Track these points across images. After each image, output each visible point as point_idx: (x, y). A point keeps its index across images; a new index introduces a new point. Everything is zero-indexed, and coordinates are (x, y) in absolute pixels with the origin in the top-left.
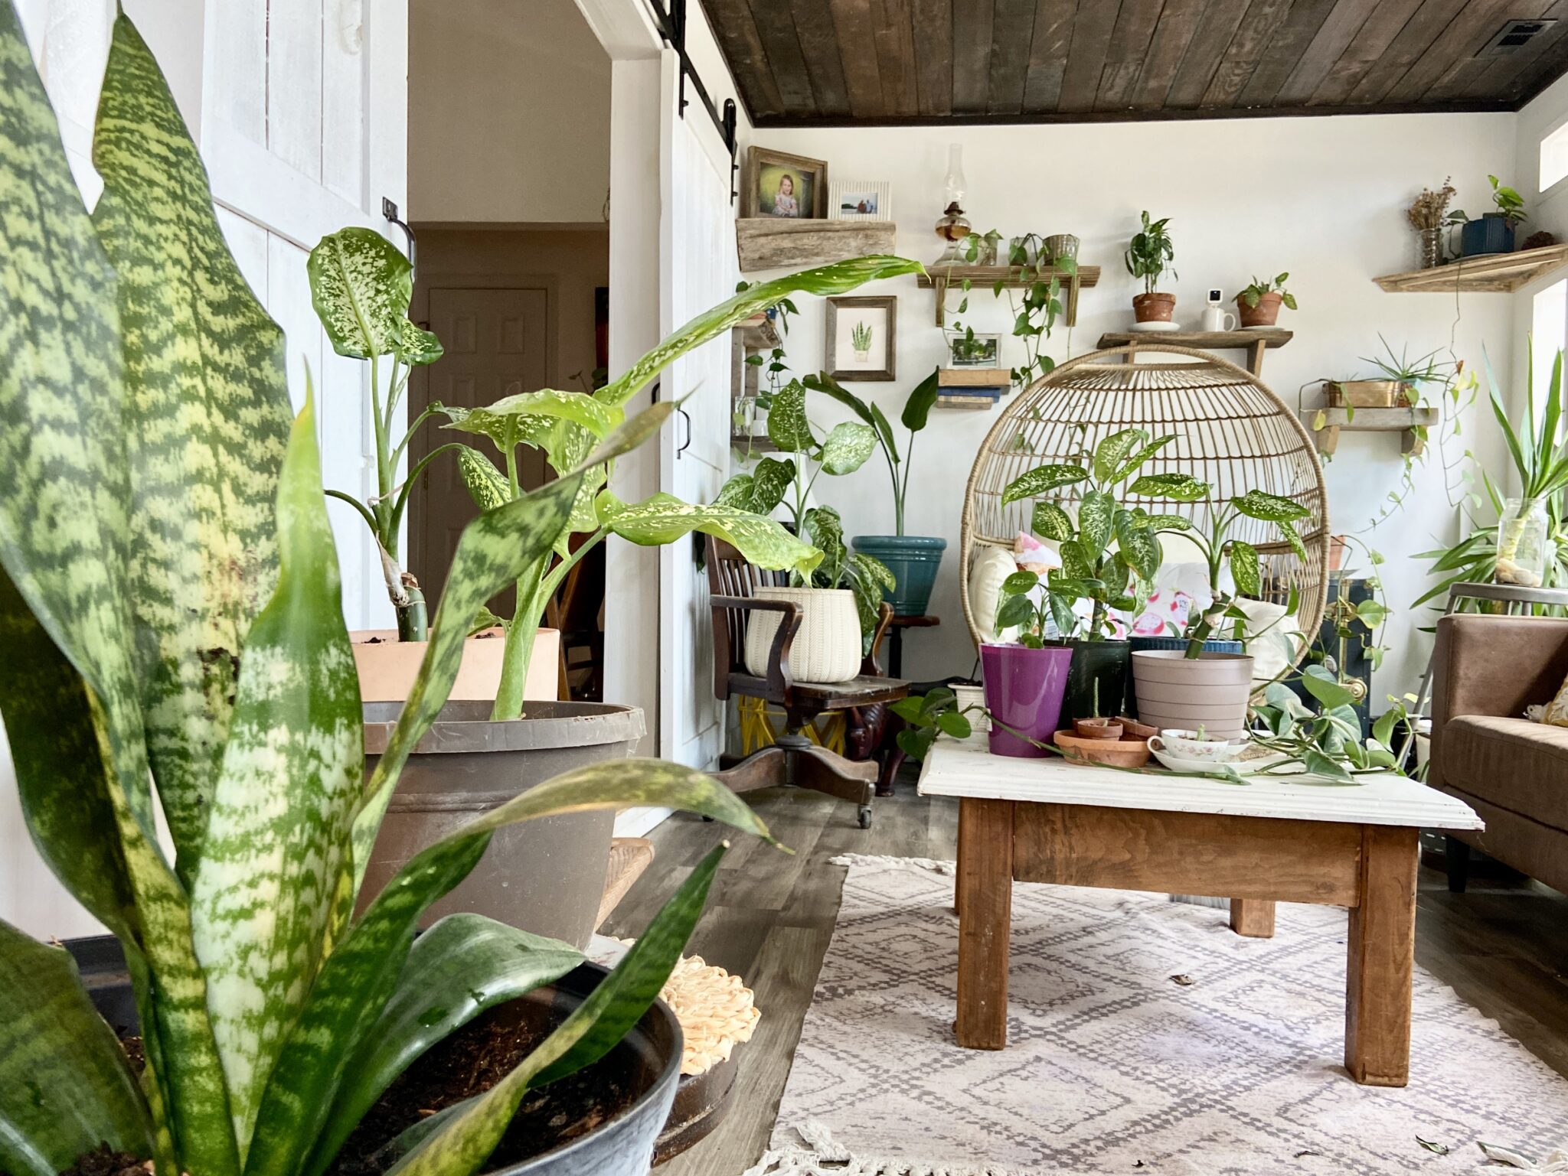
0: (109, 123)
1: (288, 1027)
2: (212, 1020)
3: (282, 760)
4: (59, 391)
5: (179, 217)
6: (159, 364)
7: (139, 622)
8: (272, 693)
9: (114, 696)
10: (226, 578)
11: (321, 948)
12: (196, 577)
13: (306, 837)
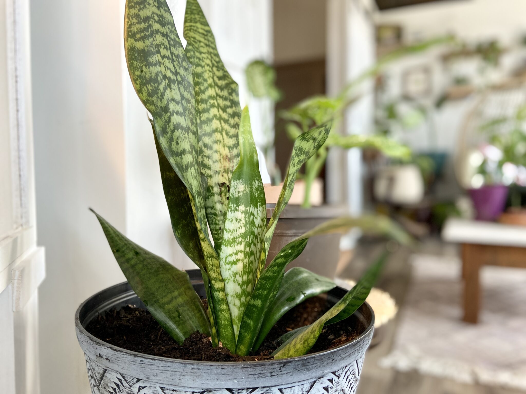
0: (188, 24)
1: (248, 299)
2: (226, 295)
3: (243, 216)
4: (178, 103)
5: (208, 51)
6: (204, 96)
7: (202, 174)
8: (239, 194)
9: (196, 195)
10: (225, 161)
11: (257, 275)
12: (217, 161)
13: (251, 239)
